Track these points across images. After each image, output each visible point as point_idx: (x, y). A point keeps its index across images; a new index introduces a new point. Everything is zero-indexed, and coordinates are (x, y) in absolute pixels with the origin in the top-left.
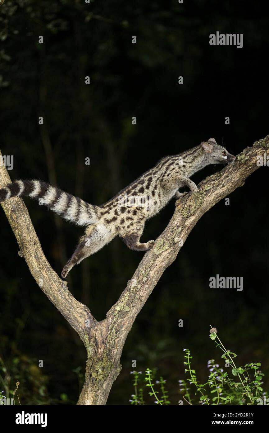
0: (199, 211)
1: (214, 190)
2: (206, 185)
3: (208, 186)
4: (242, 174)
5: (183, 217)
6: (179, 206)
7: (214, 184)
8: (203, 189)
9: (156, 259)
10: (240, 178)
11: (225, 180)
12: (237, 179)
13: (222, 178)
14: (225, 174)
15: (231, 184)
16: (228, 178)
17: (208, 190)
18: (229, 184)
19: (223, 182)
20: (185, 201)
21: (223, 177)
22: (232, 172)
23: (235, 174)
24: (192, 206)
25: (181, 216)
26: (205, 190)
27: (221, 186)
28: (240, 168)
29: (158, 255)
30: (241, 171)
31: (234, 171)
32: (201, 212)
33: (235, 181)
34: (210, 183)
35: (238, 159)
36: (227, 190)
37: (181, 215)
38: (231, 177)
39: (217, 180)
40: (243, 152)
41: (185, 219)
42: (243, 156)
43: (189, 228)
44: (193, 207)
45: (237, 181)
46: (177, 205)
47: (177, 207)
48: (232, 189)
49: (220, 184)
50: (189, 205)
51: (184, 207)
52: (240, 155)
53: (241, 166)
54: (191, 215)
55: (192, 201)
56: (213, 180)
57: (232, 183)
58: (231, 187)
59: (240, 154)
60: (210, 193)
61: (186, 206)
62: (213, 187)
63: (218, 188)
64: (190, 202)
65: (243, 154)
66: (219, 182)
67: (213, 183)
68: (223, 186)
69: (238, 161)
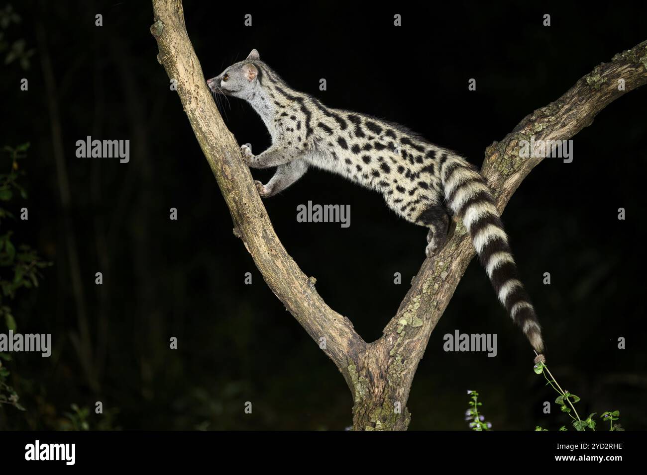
0: (526, 165)
1: (549, 132)
2: (536, 124)
3: (540, 125)
4: (593, 107)
5: (501, 175)
6: (493, 158)
7: (549, 121)
8: (530, 130)
9: (461, 242)
10: (590, 113)
11: (565, 116)
12: (585, 115)
13: (561, 113)
14: (566, 107)
15: (574, 122)
16: (570, 113)
17: (540, 132)
18: (571, 123)
19: (563, 119)
20: (504, 149)
21: (563, 110)
22: (577, 103)
23: (582, 106)
24: (516, 157)
25: (497, 174)
26: (535, 132)
27: (560, 125)
28: (590, 97)
29: (463, 236)
30: (592, 101)
31: (581, 101)
32: (529, 166)
33: (582, 117)
34: (542, 120)
35: (588, 81)
36: (568, 132)
37: (498, 171)
38: (575, 111)
39: (553, 115)
40: (596, 71)
41: (504, 177)
42: (595, 79)
43: (509, 193)
44: (518, 159)
45: (585, 117)
46: (490, 155)
47: (489, 159)
48: (575, 130)
49: (559, 122)
50: (512, 155)
51: (502, 159)
52: (591, 76)
53: (593, 93)
54: (515, 172)
55: (516, 149)
56: (547, 116)
57: (577, 120)
58: (575, 127)
59: (589, 74)
60: (543, 136)
61: (506, 157)
62: (547, 127)
63: (555, 128)
64: (513, 150)
65: (596, 74)
66: (557, 118)
67: (546, 120)
68: (564, 126)
69: (588, 84)
